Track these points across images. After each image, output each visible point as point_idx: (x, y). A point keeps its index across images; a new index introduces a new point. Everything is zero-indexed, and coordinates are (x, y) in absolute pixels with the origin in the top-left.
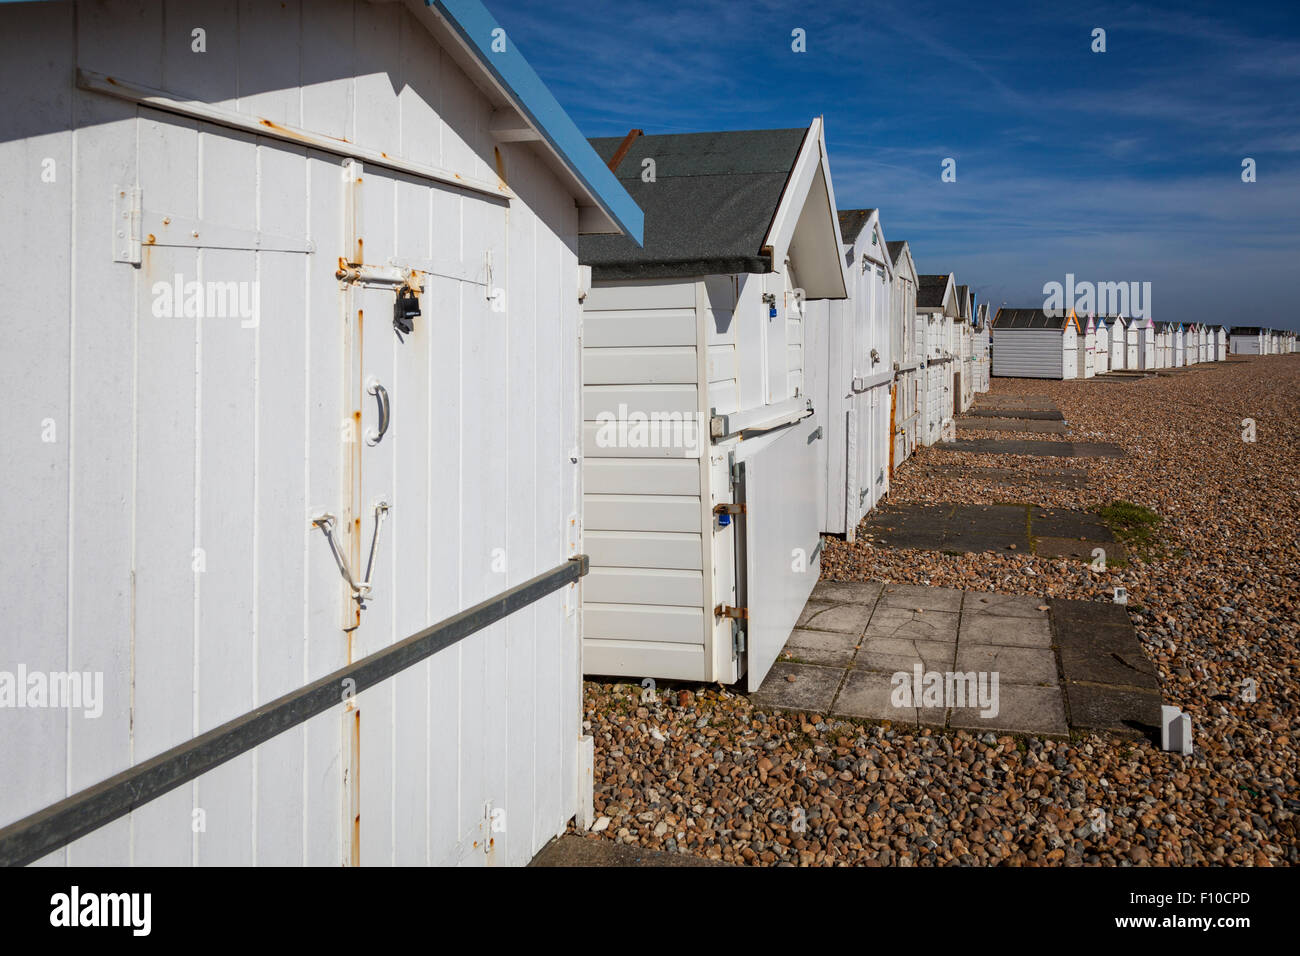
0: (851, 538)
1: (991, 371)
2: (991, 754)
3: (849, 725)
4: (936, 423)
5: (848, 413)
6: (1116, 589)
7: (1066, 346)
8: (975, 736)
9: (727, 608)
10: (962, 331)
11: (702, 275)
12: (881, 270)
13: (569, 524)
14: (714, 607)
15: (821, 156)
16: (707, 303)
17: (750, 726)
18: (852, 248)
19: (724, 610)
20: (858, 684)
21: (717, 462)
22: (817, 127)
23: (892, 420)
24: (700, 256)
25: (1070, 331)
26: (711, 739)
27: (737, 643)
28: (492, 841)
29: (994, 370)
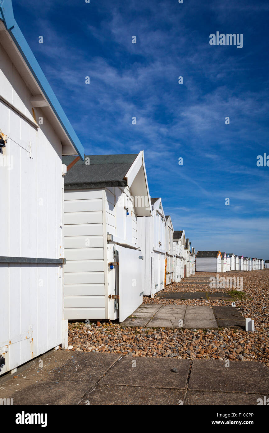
0: (153, 297)
1: (196, 270)
2: (195, 334)
3: (151, 329)
4: (179, 276)
5: (151, 258)
6: (232, 303)
7: (218, 262)
8: (190, 330)
9: (112, 295)
10: (187, 253)
11: (104, 188)
12: (162, 218)
13: (59, 247)
14: (108, 295)
15: (143, 163)
16: (106, 198)
17: (120, 330)
18: (153, 206)
19: (111, 296)
20: (154, 321)
21: (109, 249)
22: (141, 154)
23: (165, 269)
24: (103, 181)
25: (219, 258)
26: (107, 333)
27: (116, 307)
28: (32, 339)
29: (197, 270)
